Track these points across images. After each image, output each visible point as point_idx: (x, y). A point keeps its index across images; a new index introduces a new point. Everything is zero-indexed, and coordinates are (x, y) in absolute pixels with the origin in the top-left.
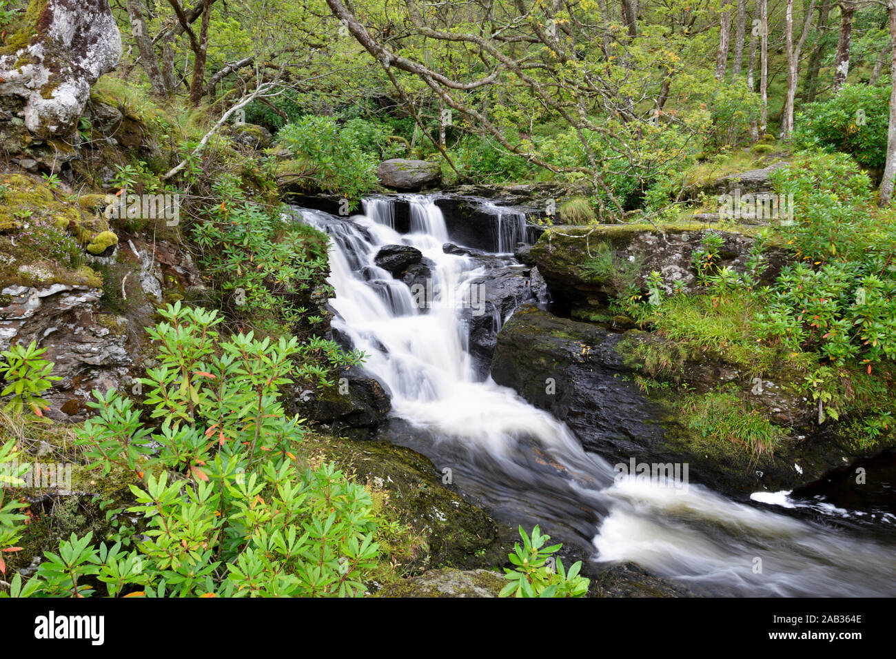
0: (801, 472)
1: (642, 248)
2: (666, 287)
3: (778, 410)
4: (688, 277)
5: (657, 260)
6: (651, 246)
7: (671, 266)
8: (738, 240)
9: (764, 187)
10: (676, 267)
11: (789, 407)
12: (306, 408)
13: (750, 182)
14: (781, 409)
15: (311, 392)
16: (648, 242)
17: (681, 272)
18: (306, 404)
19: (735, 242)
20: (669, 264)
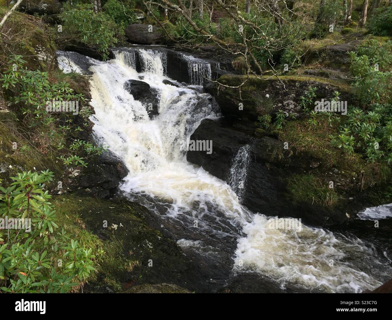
0: (349, 217)
1: (274, 90)
2: (286, 112)
3: (339, 184)
4: (298, 108)
5: (282, 97)
6: (279, 89)
7: (289, 101)
8: (327, 87)
9: (345, 55)
10: (292, 102)
11: (346, 183)
12: (76, 180)
13: (338, 51)
14: (341, 183)
15: (79, 171)
16: (277, 86)
17: (294, 104)
18: (76, 177)
19: (325, 89)
20: (288, 100)
